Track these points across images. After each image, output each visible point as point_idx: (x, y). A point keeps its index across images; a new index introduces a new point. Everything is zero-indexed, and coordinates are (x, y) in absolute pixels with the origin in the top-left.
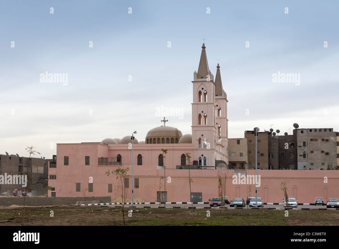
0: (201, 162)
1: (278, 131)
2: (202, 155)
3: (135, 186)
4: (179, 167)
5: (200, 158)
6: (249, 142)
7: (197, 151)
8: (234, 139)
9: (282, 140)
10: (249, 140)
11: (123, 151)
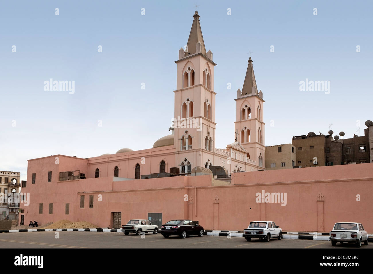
0: (184, 170)
1: (342, 134)
2: (186, 160)
3: (90, 205)
4: (145, 177)
5: (183, 163)
6: (298, 150)
7: (179, 154)
8: (274, 146)
9: (348, 145)
10: (298, 146)
11: (101, 163)
